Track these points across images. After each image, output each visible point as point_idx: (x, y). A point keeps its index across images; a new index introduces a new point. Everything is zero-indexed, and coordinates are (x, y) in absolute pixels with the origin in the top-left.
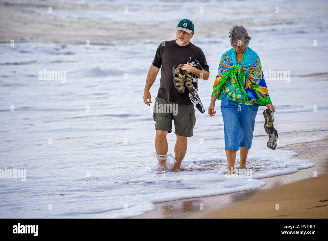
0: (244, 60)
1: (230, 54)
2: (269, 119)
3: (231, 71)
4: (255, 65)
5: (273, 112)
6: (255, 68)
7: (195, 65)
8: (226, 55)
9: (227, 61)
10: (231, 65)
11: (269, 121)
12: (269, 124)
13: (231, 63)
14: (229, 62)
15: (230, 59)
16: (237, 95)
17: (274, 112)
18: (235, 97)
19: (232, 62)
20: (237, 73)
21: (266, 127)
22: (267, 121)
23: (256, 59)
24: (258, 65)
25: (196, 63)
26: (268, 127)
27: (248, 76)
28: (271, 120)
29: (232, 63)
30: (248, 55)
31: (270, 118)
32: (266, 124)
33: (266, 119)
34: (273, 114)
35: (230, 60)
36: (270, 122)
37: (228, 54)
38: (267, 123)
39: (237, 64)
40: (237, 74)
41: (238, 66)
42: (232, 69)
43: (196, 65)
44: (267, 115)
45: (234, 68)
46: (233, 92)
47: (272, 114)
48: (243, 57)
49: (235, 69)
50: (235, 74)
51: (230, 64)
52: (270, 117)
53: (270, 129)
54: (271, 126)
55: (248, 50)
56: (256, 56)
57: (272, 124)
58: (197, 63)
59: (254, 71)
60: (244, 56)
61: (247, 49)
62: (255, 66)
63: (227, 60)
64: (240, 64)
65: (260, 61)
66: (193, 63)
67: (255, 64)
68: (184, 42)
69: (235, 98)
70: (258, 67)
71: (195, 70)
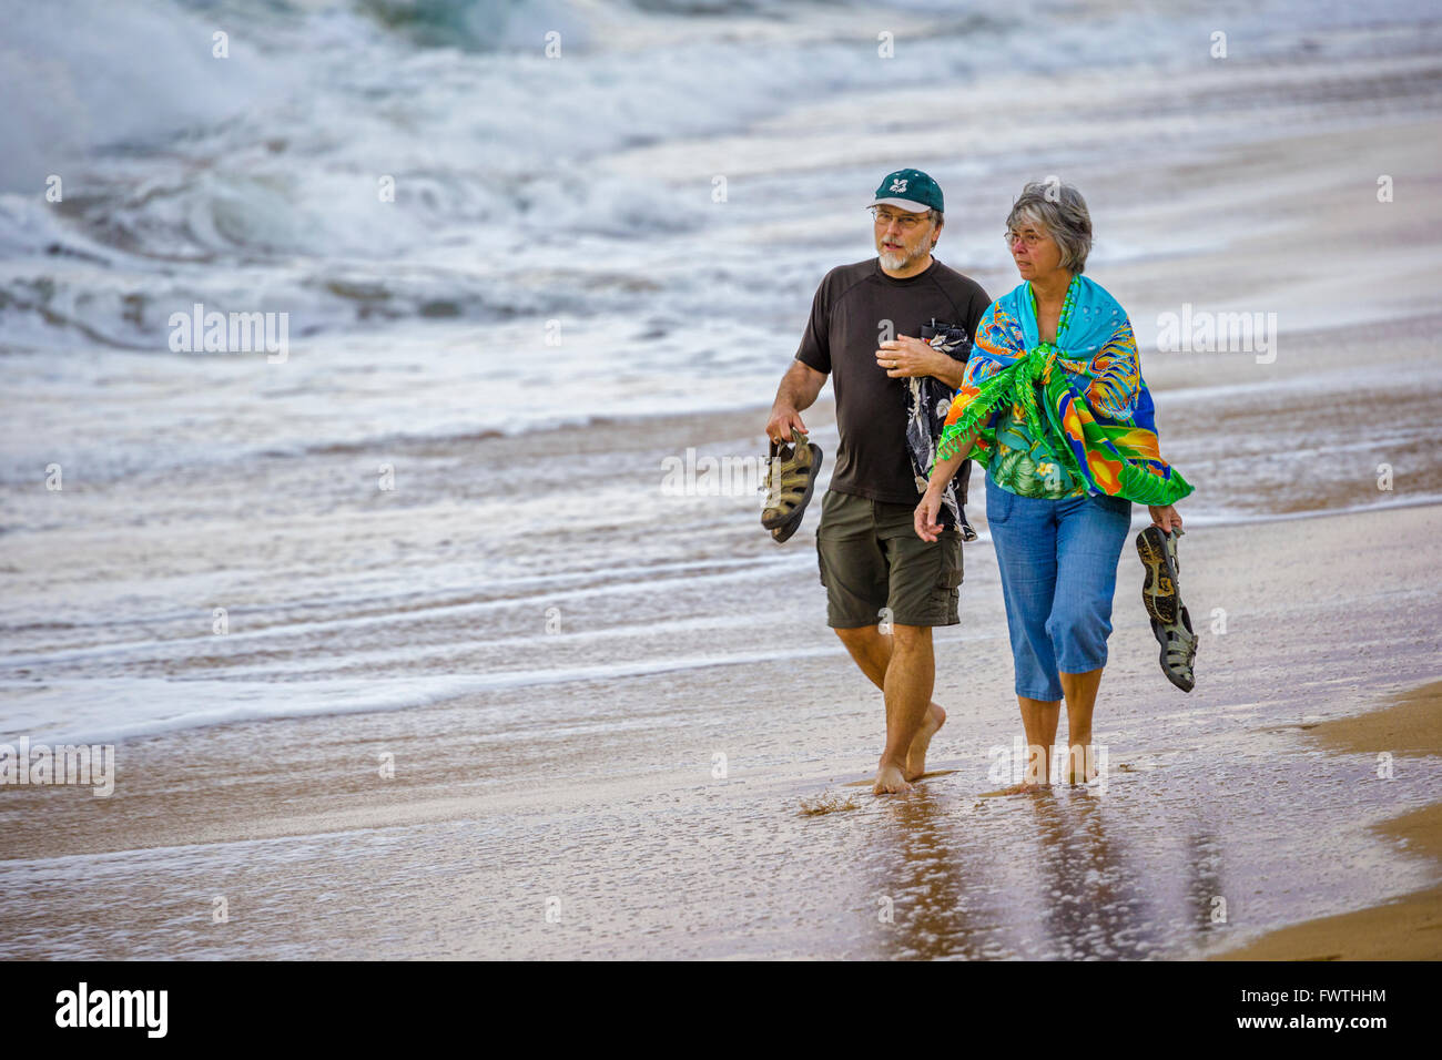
0: (1068, 328)
1: (1014, 305)
2: (1160, 568)
3: (1014, 371)
4: (1112, 350)
5: (1173, 534)
6: (1113, 360)
7: (949, 349)
8: (1000, 311)
9: (1002, 335)
10: (1016, 349)
11: (1160, 576)
12: (1161, 587)
13: (1017, 343)
14: (1009, 338)
15: (1013, 325)
16: (1036, 466)
17: (1178, 536)
18: (1030, 473)
19: (1020, 336)
20: (1037, 378)
21: (1151, 597)
22: (1152, 573)
23: (1115, 323)
24: (1122, 349)
25: (950, 338)
26: (1157, 598)
27: (1086, 391)
28: (1169, 570)
29: (1021, 342)
30: (1085, 311)
31: (1165, 563)
32: (1148, 585)
33: (1148, 567)
34: (1175, 547)
35: (1013, 329)
36: (1162, 579)
37: (1009, 306)
38: (1152, 580)
39: (1040, 344)
40: (1038, 384)
41: (1042, 353)
42: (1021, 364)
43: (955, 346)
44: (1151, 552)
45: (1027, 361)
46: (1022, 457)
47: (1170, 545)
48: (1062, 316)
49: (1031, 361)
50: (1031, 382)
51: (1012, 347)
52: (1164, 558)
53: (1165, 604)
54: (1169, 594)
55: (1084, 289)
56: (1115, 312)
57: (1174, 585)
58: (955, 340)
59: (1113, 372)
60: (1069, 313)
61: (1080, 285)
62: (1111, 355)
63: (1003, 329)
64: (1053, 345)
65: (1131, 334)
66: (939, 340)
67: (1112, 345)
68: (904, 261)
69: (1031, 476)
70: (1125, 355)
71: (948, 366)
